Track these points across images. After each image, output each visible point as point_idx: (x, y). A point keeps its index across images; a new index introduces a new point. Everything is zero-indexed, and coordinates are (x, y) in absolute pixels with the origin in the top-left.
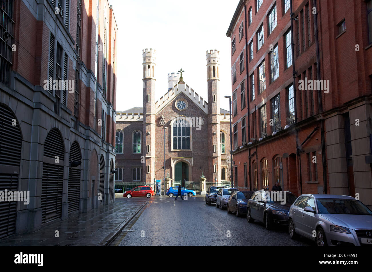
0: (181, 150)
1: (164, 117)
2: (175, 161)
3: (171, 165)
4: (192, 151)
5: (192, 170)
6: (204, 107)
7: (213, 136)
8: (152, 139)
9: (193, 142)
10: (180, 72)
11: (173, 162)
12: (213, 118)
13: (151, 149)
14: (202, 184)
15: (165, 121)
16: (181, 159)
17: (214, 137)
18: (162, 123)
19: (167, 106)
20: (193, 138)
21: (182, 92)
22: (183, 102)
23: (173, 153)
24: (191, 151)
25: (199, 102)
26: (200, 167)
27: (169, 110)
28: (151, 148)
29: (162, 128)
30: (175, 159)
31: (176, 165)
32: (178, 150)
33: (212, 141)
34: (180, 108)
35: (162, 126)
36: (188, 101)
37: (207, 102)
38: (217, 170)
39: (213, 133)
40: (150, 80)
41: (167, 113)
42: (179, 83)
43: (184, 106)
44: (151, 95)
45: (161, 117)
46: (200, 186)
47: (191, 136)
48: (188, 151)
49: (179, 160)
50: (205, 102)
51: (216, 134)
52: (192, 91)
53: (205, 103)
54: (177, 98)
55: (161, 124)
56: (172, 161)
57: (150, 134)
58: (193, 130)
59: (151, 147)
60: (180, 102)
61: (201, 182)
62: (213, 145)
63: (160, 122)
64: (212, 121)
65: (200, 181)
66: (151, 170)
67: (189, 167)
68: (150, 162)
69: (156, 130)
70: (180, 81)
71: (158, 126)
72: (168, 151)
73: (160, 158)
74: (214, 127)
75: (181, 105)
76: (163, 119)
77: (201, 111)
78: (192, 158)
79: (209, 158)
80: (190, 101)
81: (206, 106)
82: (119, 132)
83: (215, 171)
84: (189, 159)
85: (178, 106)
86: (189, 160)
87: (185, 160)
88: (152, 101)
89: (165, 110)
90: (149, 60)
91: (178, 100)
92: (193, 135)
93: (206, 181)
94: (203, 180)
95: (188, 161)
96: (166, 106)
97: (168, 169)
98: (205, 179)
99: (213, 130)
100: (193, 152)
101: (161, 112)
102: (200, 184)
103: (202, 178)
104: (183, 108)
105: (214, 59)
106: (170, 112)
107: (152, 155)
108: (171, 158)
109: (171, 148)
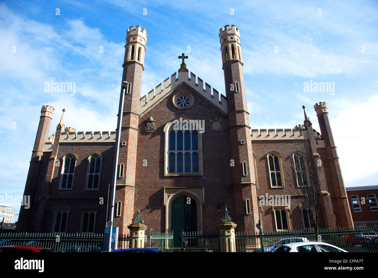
0: (183, 174)
1: (154, 119)
2: (172, 195)
3: (163, 202)
4: (202, 175)
5: (204, 211)
6: (220, 103)
7: (239, 146)
8: (128, 153)
9: (204, 160)
10: (181, 59)
11: (167, 197)
12: (237, 117)
13: (125, 172)
14: (227, 239)
15: (155, 126)
16: (182, 191)
17: (241, 149)
18: (149, 129)
19: (160, 103)
20: (203, 152)
21: (184, 82)
22: (185, 98)
23: (168, 181)
24: (200, 175)
25: (212, 97)
26: (219, 206)
27: (162, 109)
28: (125, 170)
29: (150, 137)
30: (171, 190)
31: (173, 203)
32: (176, 175)
33: (239, 156)
34: (181, 105)
35: (150, 133)
36: (194, 96)
37: (225, 95)
38: (252, 210)
39: (239, 141)
40: (133, 65)
41: (159, 113)
42: (179, 71)
43: (188, 103)
44: (133, 84)
45: (149, 119)
46: (221, 243)
47: (200, 149)
48: (194, 175)
49: (178, 192)
50: (222, 95)
51: (244, 143)
52: (200, 82)
53: (222, 98)
54: (174, 92)
55: (147, 130)
56: (166, 195)
57: (125, 144)
58: (203, 140)
59: (126, 168)
60: (181, 98)
61: (224, 233)
62: (241, 162)
63: (147, 127)
64: (235, 122)
65: (221, 231)
66: (123, 210)
67: (198, 206)
68: (122, 195)
69: (140, 141)
70: (181, 68)
71: (143, 134)
72: (158, 176)
73: (144, 190)
74: (239, 131)
75: (183, 101)
76: (151, 122)
77: (216, 109)
78: (202, 188)
79: (235, 187)
80: (196, 94)
81: (225, 102)
82: (96, 157)
83: (249, 212)
84: (197, 190)
85: (178, 103)
86: (198, 192)
87: (190, 192)
88: (133, 93)
89: (156, 108)
90: (134, 39)
91: (178, 94)
92: (203, 147)
93: (236, 230)
94: (230, 227)
95: (194, 194)
96: (158, 102)
97: (158, 209)
98: (234, 225)
99: (239, 136)
100: (204, 177)
101: (149, 112)
102: (221, 238)
103: (224, 223)
104: (185, 105)
105: (232, 36)
106: (164, 112)
107: (126, 182)
108: (163, 189)
109: (164, 170)
